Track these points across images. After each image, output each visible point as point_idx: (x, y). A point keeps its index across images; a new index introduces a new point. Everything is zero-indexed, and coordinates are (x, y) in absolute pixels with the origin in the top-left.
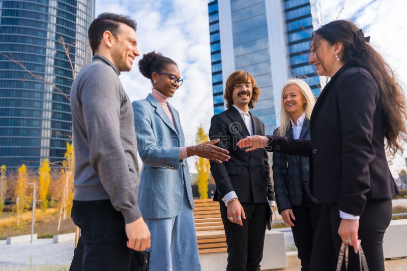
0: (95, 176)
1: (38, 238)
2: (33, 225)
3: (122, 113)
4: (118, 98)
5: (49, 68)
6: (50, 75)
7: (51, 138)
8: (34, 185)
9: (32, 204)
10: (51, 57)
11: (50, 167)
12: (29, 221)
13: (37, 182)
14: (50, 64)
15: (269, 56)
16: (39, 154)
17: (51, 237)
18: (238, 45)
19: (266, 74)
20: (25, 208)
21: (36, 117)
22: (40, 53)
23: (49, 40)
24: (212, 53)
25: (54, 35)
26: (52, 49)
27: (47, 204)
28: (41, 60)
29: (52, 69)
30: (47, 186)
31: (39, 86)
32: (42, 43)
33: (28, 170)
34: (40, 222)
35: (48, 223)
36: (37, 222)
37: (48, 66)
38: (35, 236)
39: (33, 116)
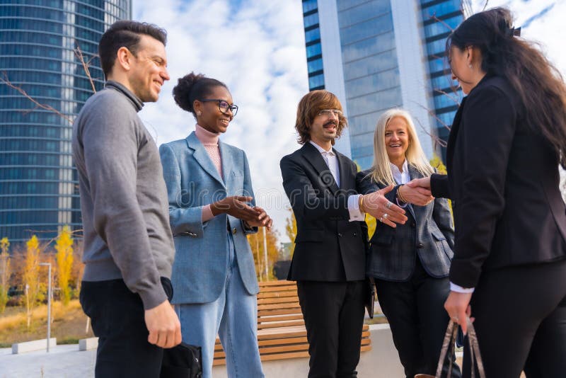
0: (105, 248)
1: (58, 344)
2: (49, 325)
3: (139, 159)
4: (132, 139)
5: (67, 91)
6: (69, 101)
7: (74, 196)
8: (49, 265)
9: (48, 294)
10: (70, 75)
11: (73, 239)
12: (45, 320)
13: (54, 261)
14: (67, 85)
15: (396, 60)
16: (56, 220)
17: (77, 342)
18: (349, 45)
19: (392, 88)
20: (38, 301)
21: (50, 165)
22: (52, 70)
23: (66, 50)
24: (309, 60)
25: (73, 41)
26: (70, 63)
27: (70, 293)
28: (55, 79)
29: (72, 92)
30: (69, 267)
31: (53, 118)
32: (55, 54)
33: (41, 243)
34: (60, 320)
35: (72, 322)
36: (55, 321)
37: (65, 88)
38: (53, 341)
39: (46, 164)
